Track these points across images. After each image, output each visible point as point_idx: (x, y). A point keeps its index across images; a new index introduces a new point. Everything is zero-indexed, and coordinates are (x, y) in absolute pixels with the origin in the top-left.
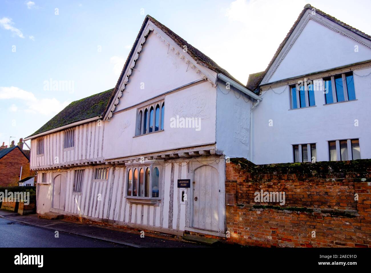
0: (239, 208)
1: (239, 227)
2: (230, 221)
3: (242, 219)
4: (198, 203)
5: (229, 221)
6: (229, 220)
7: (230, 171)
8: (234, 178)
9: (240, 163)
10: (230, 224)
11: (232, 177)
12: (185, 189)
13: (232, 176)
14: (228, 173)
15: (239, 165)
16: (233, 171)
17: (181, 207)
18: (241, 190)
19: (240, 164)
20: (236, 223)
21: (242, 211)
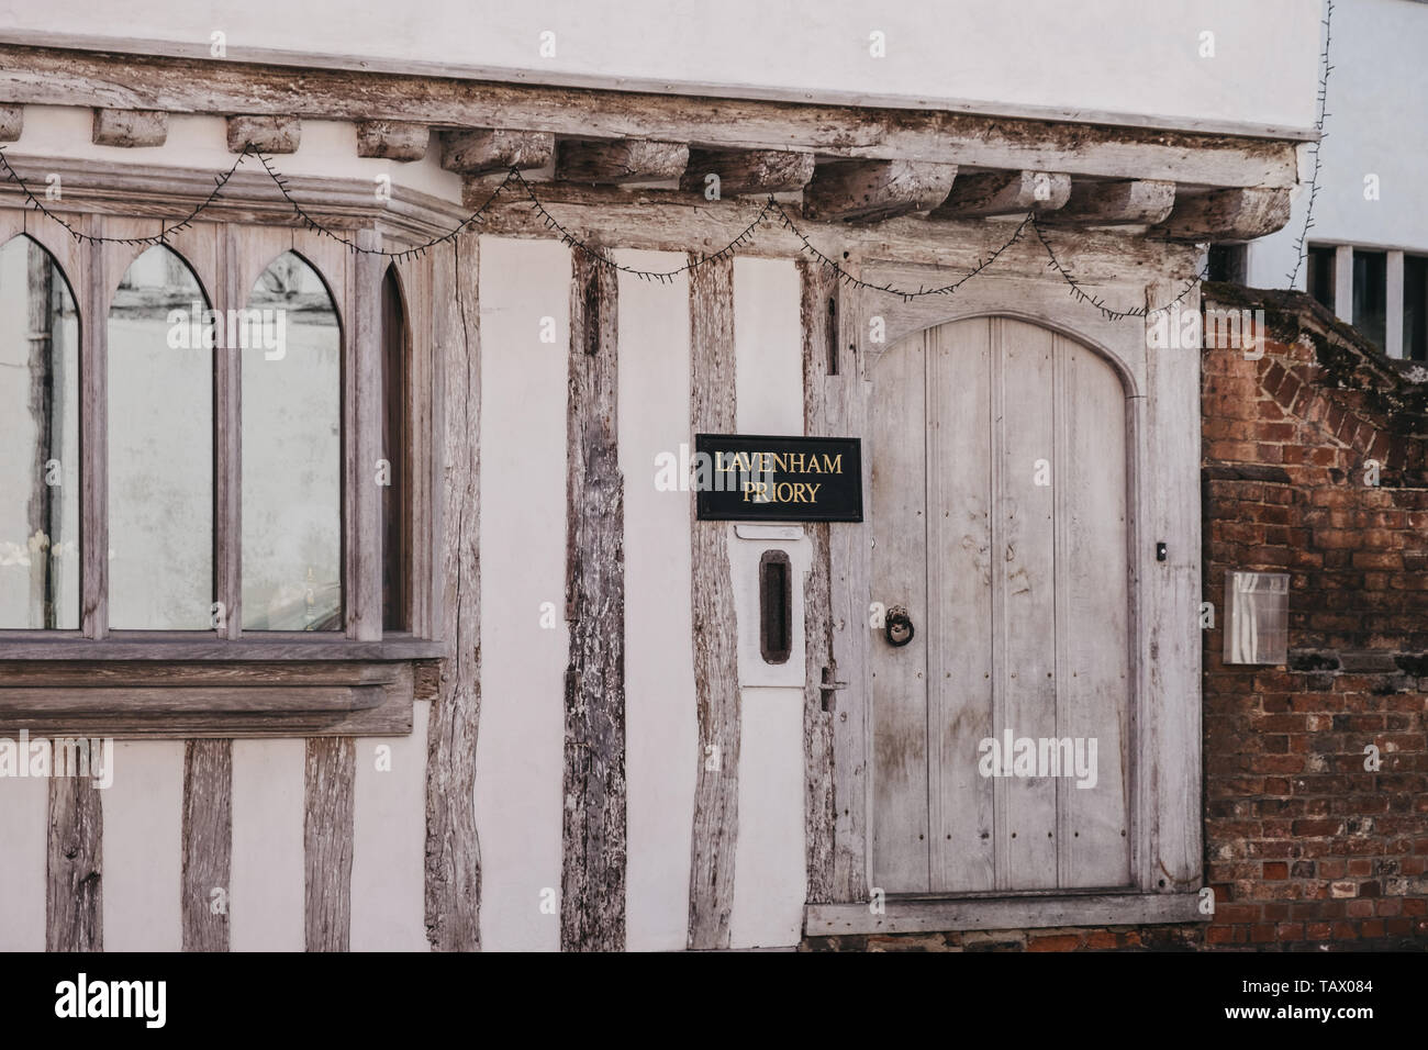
0: (1312, 682)
1: (1297, 829)
2: (1237, 789)
3: (1326, 759)
4: (919, 666)
5: (1230, 793)
6: (1230, 786)
7: (1237, 394)
8: (1263, 452)
9: (1307, 331)
10: (1238, 810)
11: (1245, 440)
12: (796, 530)
13: (1251, 431)
14: (1219, 406)
15: (1301, 346)
16: (1259, 394)
17: (744, 715)
18: (1312, 548)
19: (1315, 338)
20: (1284, 798)
21: (1328, 706)
